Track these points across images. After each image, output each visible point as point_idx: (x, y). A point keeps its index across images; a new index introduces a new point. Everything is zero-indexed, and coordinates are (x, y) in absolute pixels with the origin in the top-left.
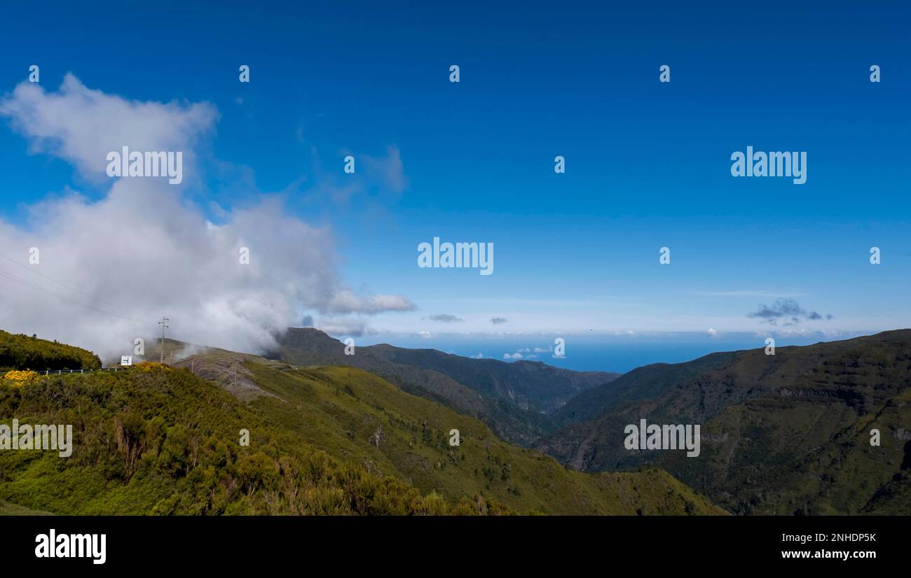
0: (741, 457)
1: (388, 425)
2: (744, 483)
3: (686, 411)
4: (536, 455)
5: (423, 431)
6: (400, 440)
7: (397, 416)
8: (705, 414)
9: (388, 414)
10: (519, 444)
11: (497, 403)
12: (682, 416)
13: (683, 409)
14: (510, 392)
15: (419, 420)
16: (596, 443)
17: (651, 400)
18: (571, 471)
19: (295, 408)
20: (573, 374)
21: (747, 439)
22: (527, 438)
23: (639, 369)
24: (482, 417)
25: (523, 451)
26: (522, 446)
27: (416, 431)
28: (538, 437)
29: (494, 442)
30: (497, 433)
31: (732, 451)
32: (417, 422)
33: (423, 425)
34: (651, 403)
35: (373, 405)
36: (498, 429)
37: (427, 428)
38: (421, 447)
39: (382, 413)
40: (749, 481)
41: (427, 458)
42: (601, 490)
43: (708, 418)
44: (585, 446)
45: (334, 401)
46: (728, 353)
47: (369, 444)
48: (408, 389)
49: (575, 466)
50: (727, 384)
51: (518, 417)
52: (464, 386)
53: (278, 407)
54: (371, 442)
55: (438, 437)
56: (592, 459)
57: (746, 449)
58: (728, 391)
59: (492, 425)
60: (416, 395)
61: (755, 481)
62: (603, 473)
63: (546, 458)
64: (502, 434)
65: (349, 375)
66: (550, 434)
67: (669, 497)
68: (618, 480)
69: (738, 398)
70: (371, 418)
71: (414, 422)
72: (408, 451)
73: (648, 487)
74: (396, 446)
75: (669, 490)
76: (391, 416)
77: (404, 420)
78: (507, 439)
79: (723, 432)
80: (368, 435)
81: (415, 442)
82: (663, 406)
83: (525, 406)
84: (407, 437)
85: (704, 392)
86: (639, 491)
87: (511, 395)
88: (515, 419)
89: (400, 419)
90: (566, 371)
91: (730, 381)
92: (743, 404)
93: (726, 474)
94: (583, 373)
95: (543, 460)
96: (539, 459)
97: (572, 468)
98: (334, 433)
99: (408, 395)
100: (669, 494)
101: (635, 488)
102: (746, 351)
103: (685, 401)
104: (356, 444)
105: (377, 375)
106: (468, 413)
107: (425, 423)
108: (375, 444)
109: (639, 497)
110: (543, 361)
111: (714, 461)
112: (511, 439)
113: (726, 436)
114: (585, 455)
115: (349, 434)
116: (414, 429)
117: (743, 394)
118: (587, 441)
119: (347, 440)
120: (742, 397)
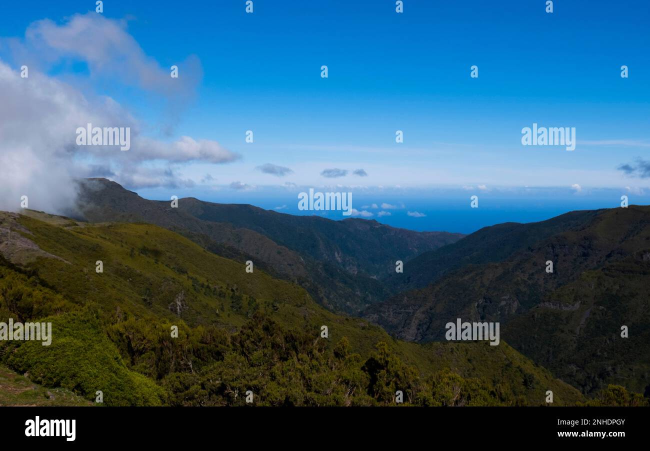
0: (592, 327)
1: (192, 290)
2: (593, 355)
3: (536, 276)
4: (362, 324)
5: (232, 297)
6: (205, 307)
7: (202, 280)
8: (556, 280)
9: (192, 278)
10: (344, 313)
11: (321, 266)
12: (530, 282)
13: (532, 274)
14: (336, 254)
15: (228, 285)
16: (433, 311)
17: (497, 265)
18: (399, 342)
19: (81, 271)
20: (410, 234)
21: (601, 308)
22: (355, 306)
23: (486, 229)
24: (303, 282)
25: (347, 319)
26: (348, 315)
27: (224, 297)
28: (367, 305)
29: (313, 309)
30: (319, 301)
31: (583, 321)
32: (225, 287)
33: (232, 290)
34: (496, 267)
35: (174, 268)
36: (321, 295)
37: (237, 294)
38: (229, 315)
39: (185, 277)
40: (599, 354)
41: (236, 327)
42: (432, 361)
43: (560, 285)
44: (419, 315)
45: (128, 263)
46: (589, 211)
47: (168, 311)
48: (217, 250)
49: (407, 337)
50: (584, 247)
51: (345, 283)
52: (283, 247)
53: (61, 270)
54: (172, 310)
55: (249, 304)
56: (427, 329)
57: (599, 319)
58: (585, 255)
59: (314, 291)
60: (227, 257)
61: (605, 353)
62: (435, 344)
63: (372, 327)
64: (325, 301)
65: (147, 233)
66: (381, 301)
67: (507, 369)
68: (452, 352)
69: (595, 263)
70: (171, 283)
71: (222, 287)
72: (214, 319)
73: (484, 358)
74: (200, 313)
75: (507, 362)
76: (195, 280)
77: (210, 285)
78: (331, 307)
79: (575, 300)
80: (168, 301)
81: (222, 309)
82: (510, 270)
83: (353, 270)
84: (214, 303)
85: (557, 256)
86: (474, 363)
87: (338, 257)
88: (341, 285)
89: (206, 284)
90: (402, 231)
91: (588, 243)
92: (600, 269)
93: (575, 345)
94: (423, 233)
95: (369, 329)
96: (363, 328)
97: (402, 339)
98: (126, 299)
99: (217, 256)
101: (469, 360)
102: (609, 210)
103: (536, 265)
104: (153, 311)
105: (181, 234)
106: (286, 277)
107: (234, 288)
108: (176, 311)
109: (474, 369)
110: (375, 219)
111: (562, 332)
112: (335, 307)
113: (577, 305)
114: (420, 325)
115: (145, 300)
116: (221, 295)
117: (601, 258)
118: (422, 310)
119: (142, 306)
120: (600, 262)
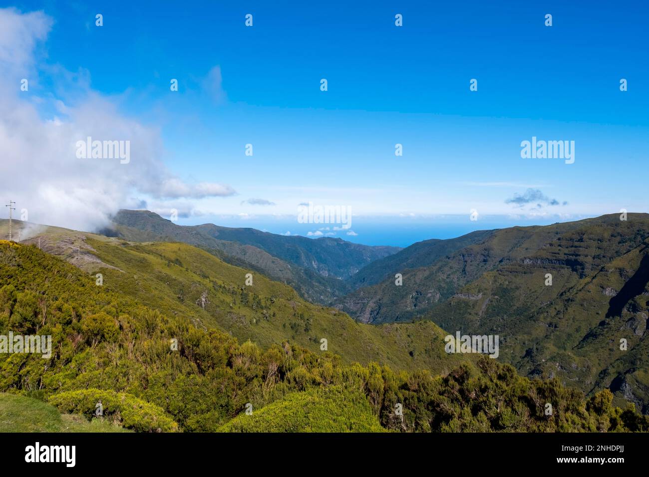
0: (490, 311)
1: (213, 290)
2: (491, 330)
3: (452, 276)
4: (333, 312)
5: (242, 295)
6: (223, 302)
7: (220, 282)
8: (465, 279)
9: (212, 281)
10: (319, 304)
11: (302, 271)
12: (448, 280)
13: (449, 275)
14: (313, 262)
15: (239, 286)
16: (381, 302)
17: (425, 268)
18: (360, 324)
19: (133, 277)
20: (364, 248)
21: (496, 297)
22: (326, 299)
23: (417, 244)
24: (290, 283)
25: (322, 309)
26: (322, 305)
27: (236, 294)
28: (335, 298)
29: (299, 302)
30: (302, 296)
31: (484, 307)
32: (236, 287)
33: (242, 290)
34: (425, 271)
35: (199, 274)
36: (303, 292)
37: (245, 292)
38: (239, 308)
39: (208, 280)
40: (495, 329)
41: (245, 316)
42: (383, 337)
43: (468, 282)
44: (371, 304)
45: (166, 271)
46: (487, 231)
47: (196, 305)
48: (229, 260)
49: (363, 320)
50: (484, 255)
51: (320, 283)
52: (276, 258)
53: (118, 277)
54: (198, 304)
55: (254, 299)
56: (377, 314)
57: (495, 305)
58: (485, 261)
59: (298, 289)
60: (236, 265)
61: (499, 328)
62: (385, 325)
63: (341, 314)
64: (306, 295)
65: (179, 249)
66: (345, 295)
67: (434, 341)
68: (397, 330)
69: (492, 266)
70: (198, 285)
71: (234, 288)
72: (229, 311)
73: (419, 334)
74: (219, 307)
75: (434, 337)
76: (215, 283)
77: (226, 286)
78: (310, 300)
79: (479, 292)
80: (196, 298)
81: (235, 303)
82: (434, 272)
83: (325, 274)
84: (228, 299)
85: (466, 262)
86: (412, 337)
87: (315, 265)
88: (317, 284)
89: (223, 285)
90: (359, 246)
91: (487, 253)
92: (495, 270)
93: (479, 323)
94: (373, 247)
95: (339, 316)
96: (335, 315)
97: (361, 322)
98: (166, 297)
99: (230, 265)
100: (434, 339)
101: (409, 336)
102: (501, 230)
103: (452, 268)
104: (185, 305)
105: (203, 249)
106: (279, 279)
107: (243, 288)
108: (201, 305)
109: (412, 342)
110: (341, 238)
111: (470, 314)
112: (313, 300)
113: (480, 295)
114: (372, 311)
115: (179, 298)
116: (234, 293)
117: (496, 263)
118: (374, 300)
119: (177, 302)
120: (495, 265)
